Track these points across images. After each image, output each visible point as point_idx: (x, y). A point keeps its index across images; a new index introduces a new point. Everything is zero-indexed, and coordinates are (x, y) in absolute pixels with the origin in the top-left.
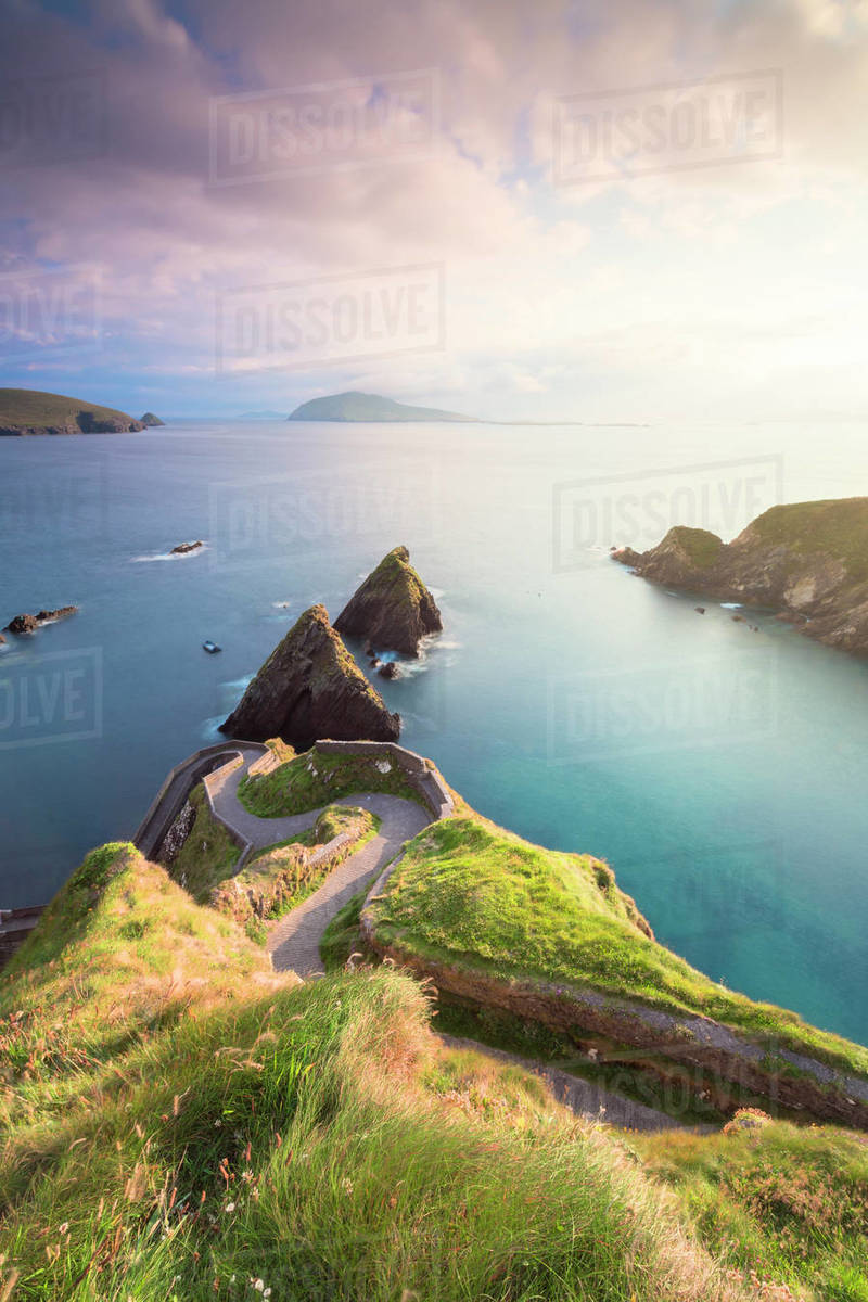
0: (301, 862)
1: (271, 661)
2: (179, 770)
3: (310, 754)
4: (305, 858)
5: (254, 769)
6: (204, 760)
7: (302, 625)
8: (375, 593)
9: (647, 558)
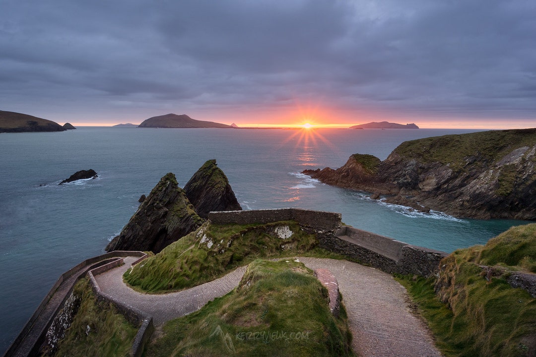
7: (162, 184)
8: (198, 183)
9: (340, 171)
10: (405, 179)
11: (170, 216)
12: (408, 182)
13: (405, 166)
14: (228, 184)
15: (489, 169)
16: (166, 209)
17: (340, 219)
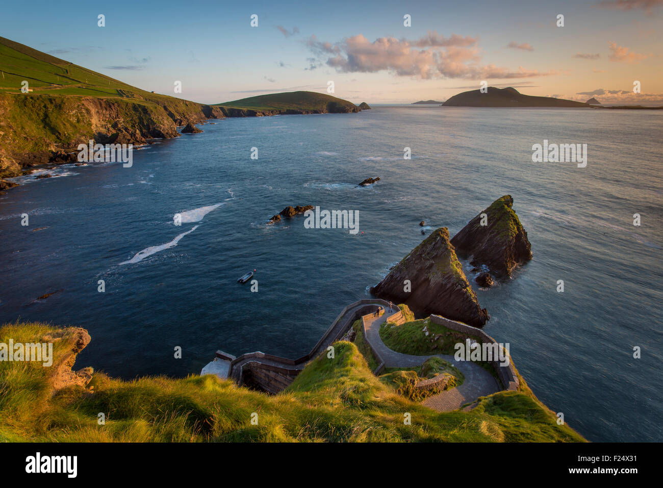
0: (413, 384)
1: (409, 257)
2: (349, 308)
3: (426, 321)
4: (416, 382)
5: (391, 319)
6: (363, 306)
7: (432, 238)
11: (434, 269)
16: (432, 262)
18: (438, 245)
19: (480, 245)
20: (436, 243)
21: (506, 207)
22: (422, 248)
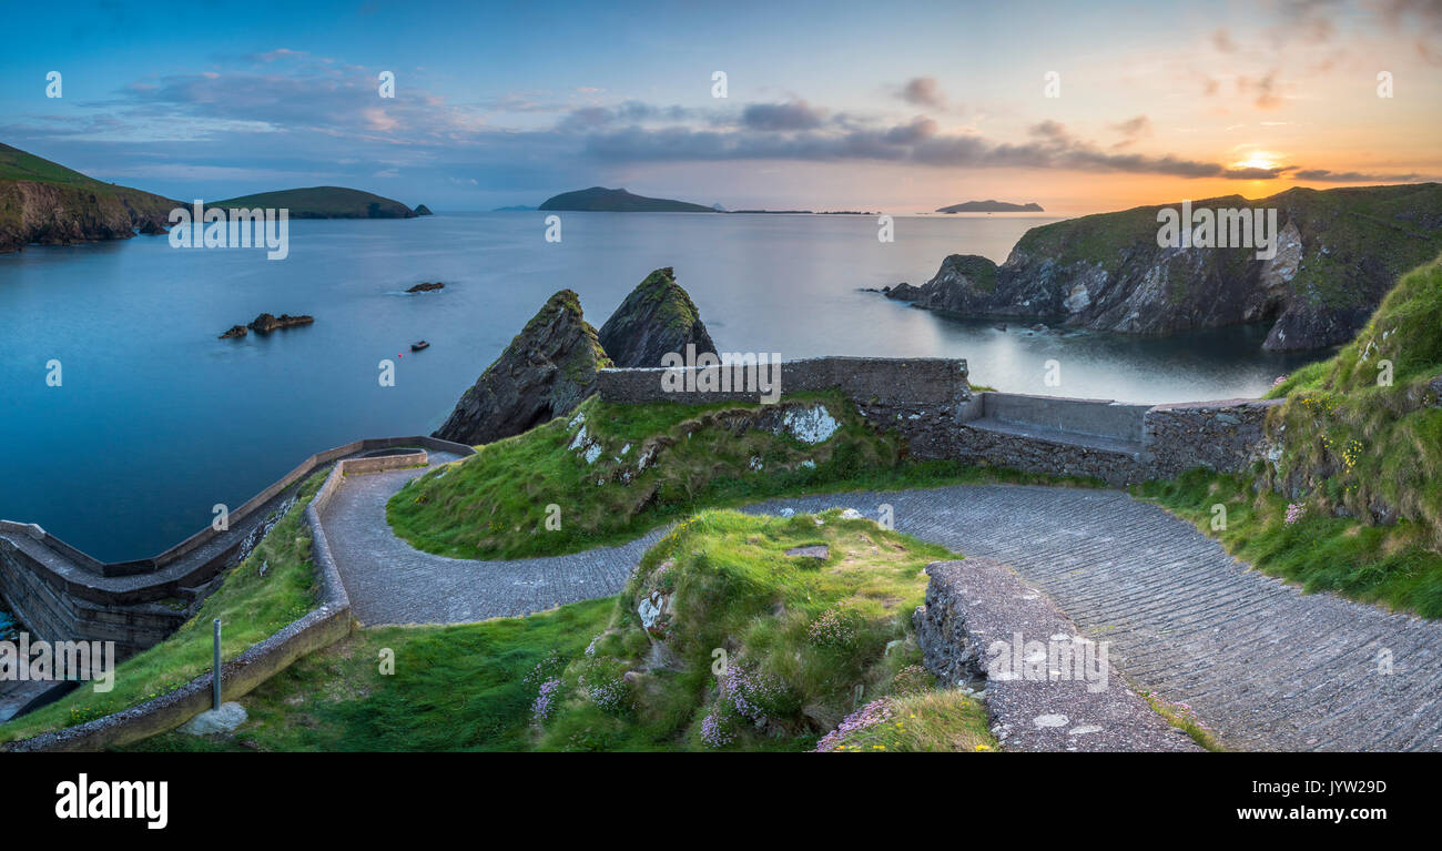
7: (547, 312)
8: (634, 317)
9: (927, 288)
10: (1041, 296)
11: (560, 382)
12: (1046, 300)
13: (1038, 273)
14: (697, 320)
15: (1152, 266)
16: (552, 366)
17: (964, 375)
18: (562, 327)
19: (635, 354)
20: (558, 323)
21: (668, 279)
22: (527, 336)
